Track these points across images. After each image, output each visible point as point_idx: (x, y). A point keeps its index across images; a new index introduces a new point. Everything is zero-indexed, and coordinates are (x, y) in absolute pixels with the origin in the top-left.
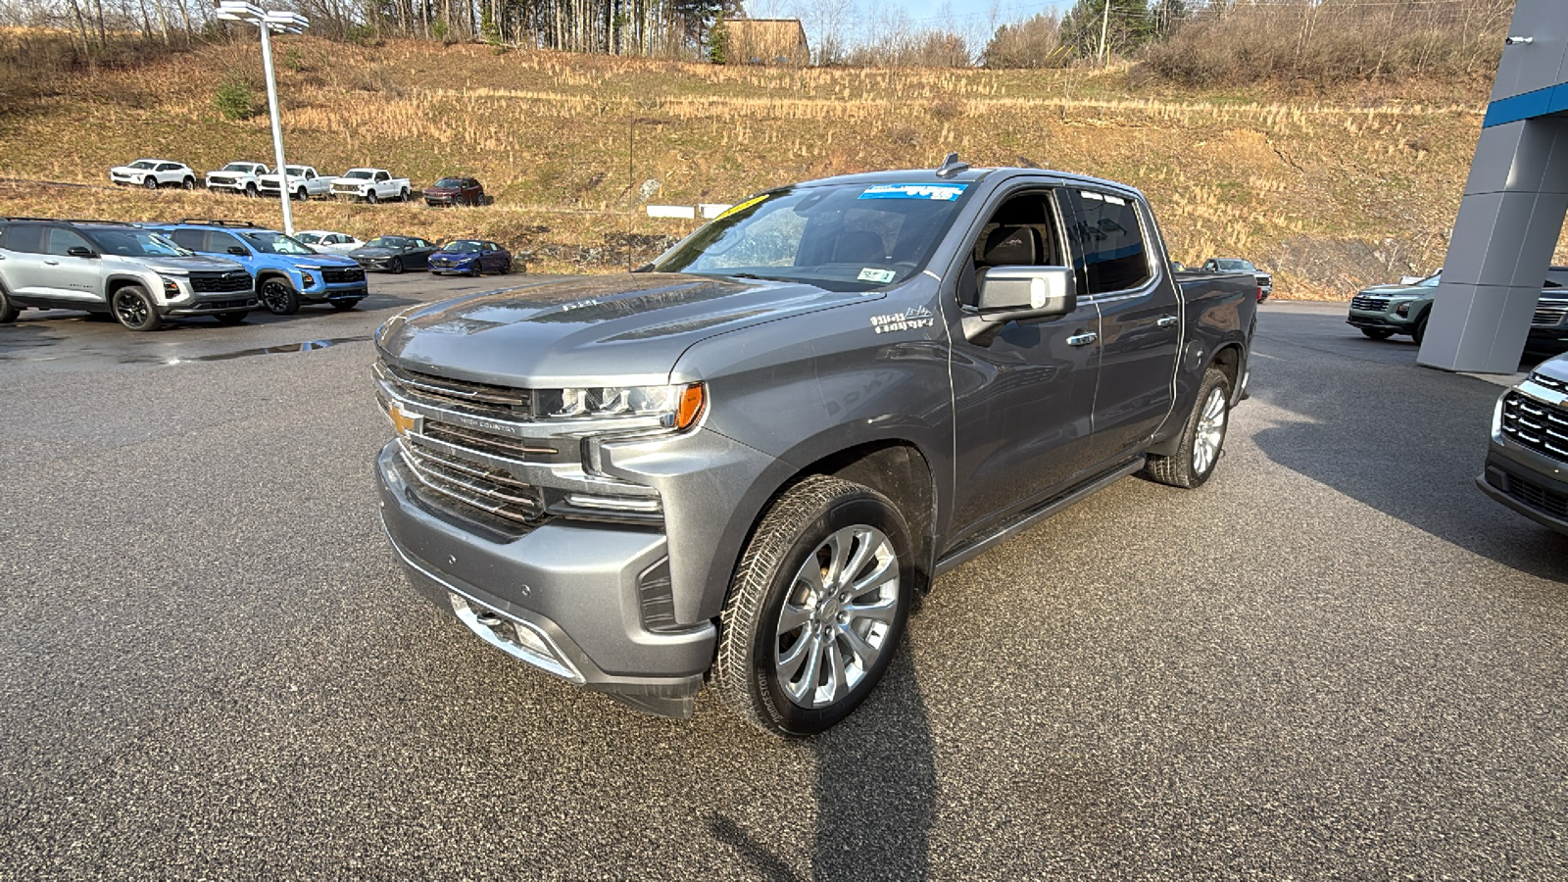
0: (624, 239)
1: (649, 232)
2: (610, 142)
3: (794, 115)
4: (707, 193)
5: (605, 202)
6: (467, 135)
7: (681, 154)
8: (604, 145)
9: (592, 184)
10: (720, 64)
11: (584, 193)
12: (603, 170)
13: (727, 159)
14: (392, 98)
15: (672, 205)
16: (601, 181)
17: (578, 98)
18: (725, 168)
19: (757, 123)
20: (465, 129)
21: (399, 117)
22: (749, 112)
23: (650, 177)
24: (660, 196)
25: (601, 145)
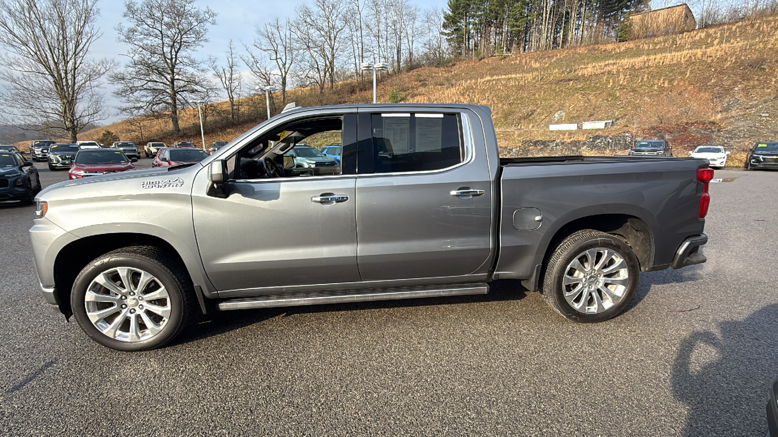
0: (532, 143)
1: (547, 138)
2: (542, 94)
3: (663, 63)
4: (593, 115)
5: (532, 124)
6: (475, 99)
7: (581, 96)
8: (539, 95)
9: (527, 117)
10: (624, 41)
11: (522, 121)
12: (535, 108)
13: (610, 95)
14: (449, 87)
15: (569, 123)
16: (533, 114)
17: (531, 74)
18: (607, 100)
19: (634, 72)
20: (475, 96)
21: (450, 95)
22: (630, 66)
23: (560, 110)
24: (563, 119)
25: (537, 96)
